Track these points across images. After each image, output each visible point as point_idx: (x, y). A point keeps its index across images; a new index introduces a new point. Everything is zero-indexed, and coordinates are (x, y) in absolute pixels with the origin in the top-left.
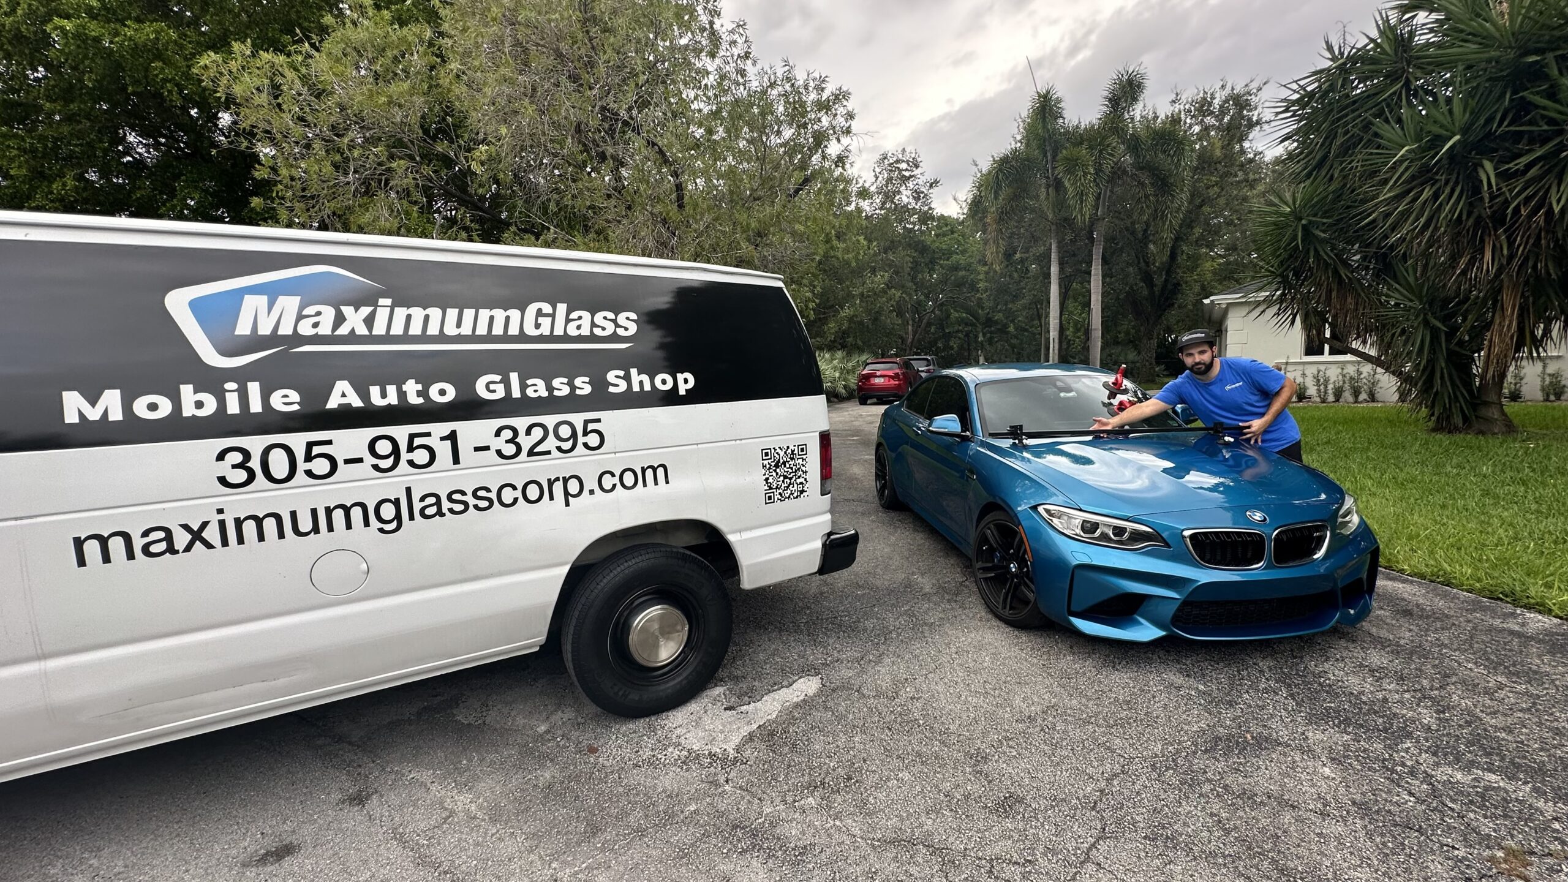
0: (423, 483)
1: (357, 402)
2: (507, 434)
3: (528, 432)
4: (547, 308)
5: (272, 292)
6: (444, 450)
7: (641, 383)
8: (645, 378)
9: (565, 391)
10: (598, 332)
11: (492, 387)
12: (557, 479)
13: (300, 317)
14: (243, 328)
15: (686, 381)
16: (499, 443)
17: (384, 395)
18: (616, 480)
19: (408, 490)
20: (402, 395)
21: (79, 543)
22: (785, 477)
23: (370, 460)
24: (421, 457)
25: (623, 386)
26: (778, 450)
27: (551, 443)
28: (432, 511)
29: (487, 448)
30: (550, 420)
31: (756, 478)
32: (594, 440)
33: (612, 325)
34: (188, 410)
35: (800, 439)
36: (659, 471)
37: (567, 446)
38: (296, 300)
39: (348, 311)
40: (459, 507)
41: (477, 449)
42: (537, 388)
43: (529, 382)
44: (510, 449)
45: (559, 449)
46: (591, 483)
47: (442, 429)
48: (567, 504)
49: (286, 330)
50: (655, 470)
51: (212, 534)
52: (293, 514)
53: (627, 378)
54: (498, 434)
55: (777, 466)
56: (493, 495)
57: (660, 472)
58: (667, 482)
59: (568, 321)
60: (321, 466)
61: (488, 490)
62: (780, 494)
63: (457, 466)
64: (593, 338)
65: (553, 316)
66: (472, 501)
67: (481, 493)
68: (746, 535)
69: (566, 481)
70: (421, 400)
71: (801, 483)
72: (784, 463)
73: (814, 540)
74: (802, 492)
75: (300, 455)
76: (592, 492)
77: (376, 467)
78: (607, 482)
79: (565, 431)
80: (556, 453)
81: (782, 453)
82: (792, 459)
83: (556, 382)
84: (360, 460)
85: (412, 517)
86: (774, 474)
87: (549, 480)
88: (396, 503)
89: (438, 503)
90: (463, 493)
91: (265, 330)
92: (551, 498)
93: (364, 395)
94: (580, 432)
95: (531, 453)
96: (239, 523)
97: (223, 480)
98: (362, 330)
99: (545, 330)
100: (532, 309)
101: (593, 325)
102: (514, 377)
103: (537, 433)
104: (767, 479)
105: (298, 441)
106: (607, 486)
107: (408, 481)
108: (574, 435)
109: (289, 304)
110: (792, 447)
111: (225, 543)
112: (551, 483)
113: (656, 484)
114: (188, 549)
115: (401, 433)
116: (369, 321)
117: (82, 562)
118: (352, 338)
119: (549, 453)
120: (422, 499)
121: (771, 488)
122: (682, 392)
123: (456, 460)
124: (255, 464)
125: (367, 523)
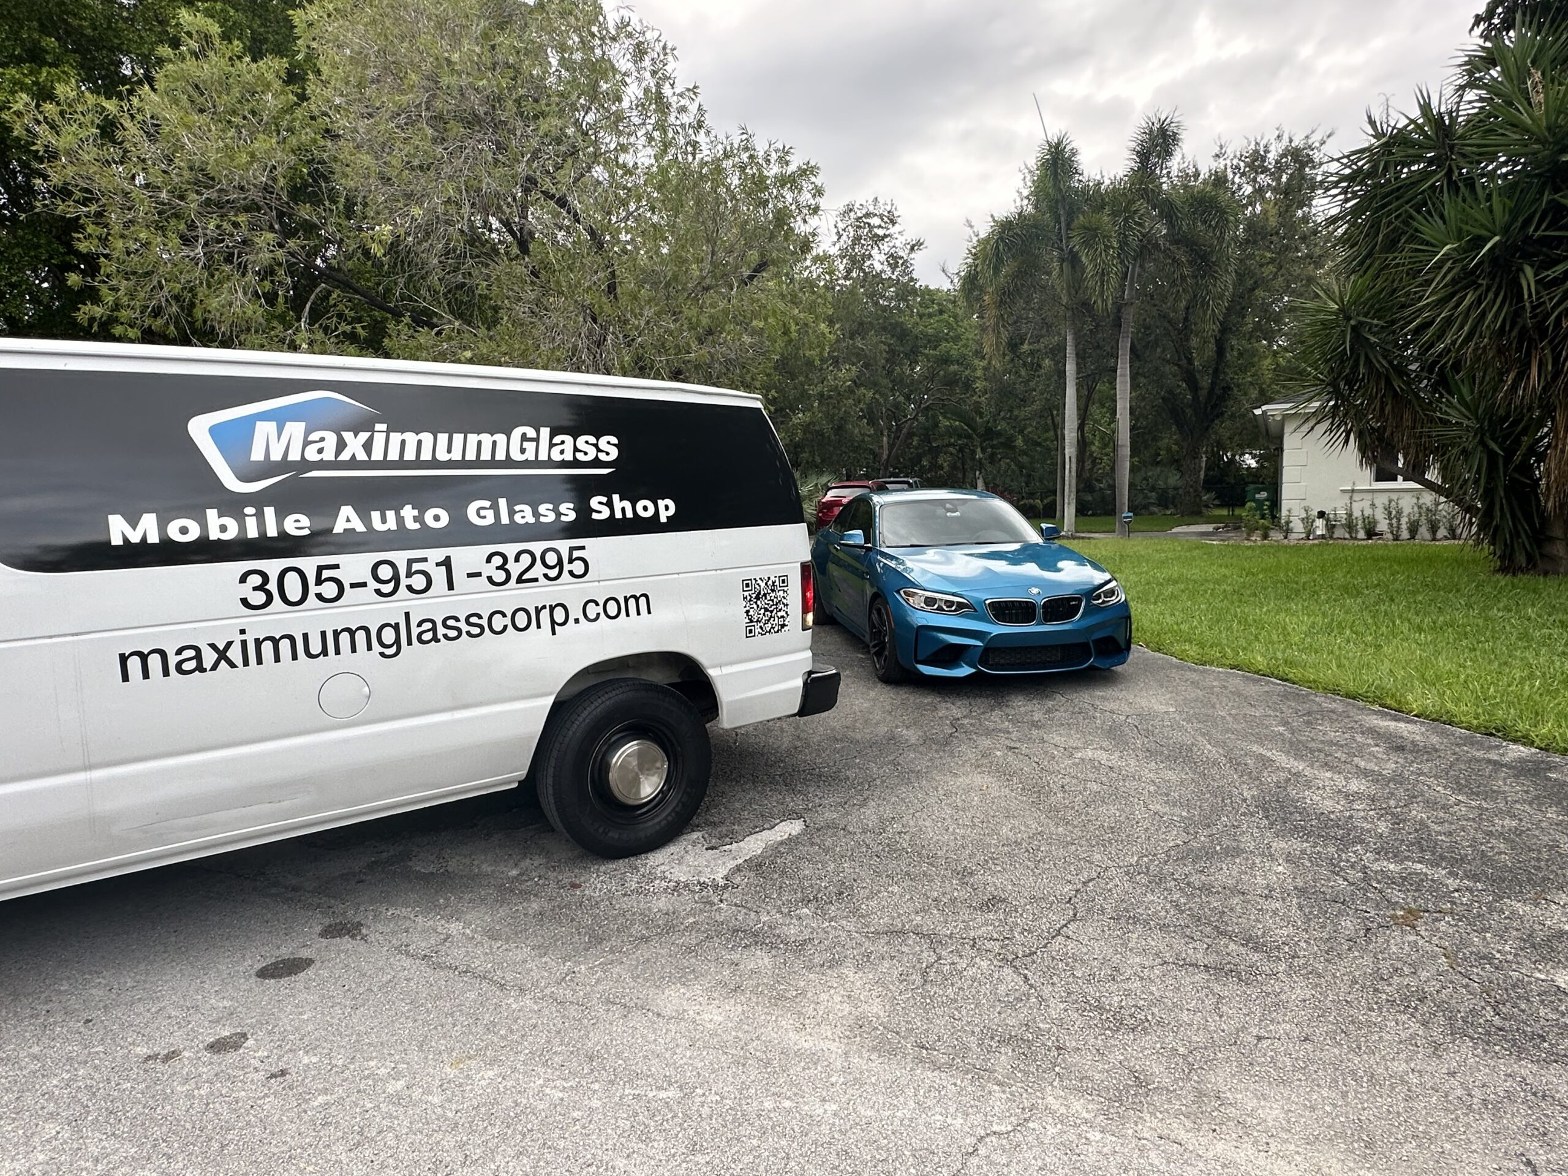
0: (421, 608)
1: (360, 527)
2: (497, 561)
3: (517, 560)
4: (531, 433)
5: (281, 418)
6: (439, 575)
7: (623, 510)
8: (627, 504)
9: (551, 517)
10: (580, 456)
11: (483, 513)
12: (544, 607)
13: (306, 443)
14: (257, 455)
15: (667, 508)
16: (490, 570)
17: (384, 520)
18: (600, 609)
19: (407, 615)
20: (400, 520)
21: (123, 659)
22: (766, 610)
23: (373, 585)
24: (419, 582)
25: (605, 513)
26: (759, 582)
27: (538, 571)
28: (427, 636)
29: (479, 575)
30: (537, 547)
31: (737, 610)
32: (578, 568)
33: (594, 449)
34: (214, 534)
35: (780, 570)
36: (640, 601)
37: (553, 573)
38: (301, 426)
39: (348, 436)
40: (453, 633)
41: (470, 575)
42: (525, 515)
43: (517, 508)
44: (500, 576)
45: (546, 576)
46: (576, 612)
47: (437, 554)
48: (554, 633)
49: (294, 456)
50: (637, 599)
51: (235, 654)
52: (305, 636)
53: (610, 504)
54: (489, 560)
55: (757, 598)
56: (484, 622)
57: (642, 600)
58: (649, 612)
59: (552, 445)
60: (330, 590)
61: (480, 617)
62: (761, 627)
63: (451, 592)
64: (576, 463)
65: (537, 440)
66: (465, 628)
67: (473, 620)
68: (727, 670)
69: (552, 608)
70: (417, 526)
71: (782, 617)
72: (765, 595)
73: (794, 677)
74: (783, 626)
75: (311, 579)
76: (577, 621)
77: (378, 592)
78: (592, 611)
79: (551, 559)
80: (542, 580)
81: (763, 585)
82: (773, 591)
83: (542, 509)
84: (364, 585)
85: (410, 643)
86: (755, 606)
87: (536, 608)
88: (396, 627)
89: (434, 629)
90: (457, 620)
91: (276, 456)
92: (539, 626)
93: (366, 519)
94: (565, 560)
95: (520, 580)
96: (258, 643)
97: (245, 602)
98: (362, 456)
99: (530, 455)
100: (517, 433)
101: (576, 450)
102: (503, 503)
103: (526, 559)
104: (747, 612)
105: (309, 564)
106: (592, 616)
107: (407, 607)
108: (560, 562)
109: (295, 430)
110: (772, 578)
111: (246, 663)
112: (538, 611)
113: (639, 613)
114: (214, 667)
115: (400, 558)
116: (368, 446)
117: (125, 678)
118: (353, 464)
119: (536, 580)
120: (419, 625)
121: (751, 621)
122: (663, 519)
123: (451, 587)
124: (272, 586)
125: (370, 648)
